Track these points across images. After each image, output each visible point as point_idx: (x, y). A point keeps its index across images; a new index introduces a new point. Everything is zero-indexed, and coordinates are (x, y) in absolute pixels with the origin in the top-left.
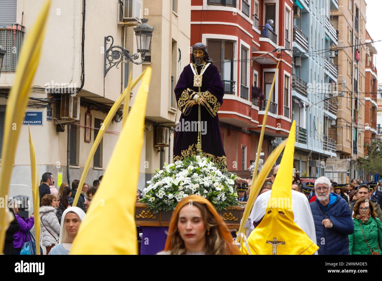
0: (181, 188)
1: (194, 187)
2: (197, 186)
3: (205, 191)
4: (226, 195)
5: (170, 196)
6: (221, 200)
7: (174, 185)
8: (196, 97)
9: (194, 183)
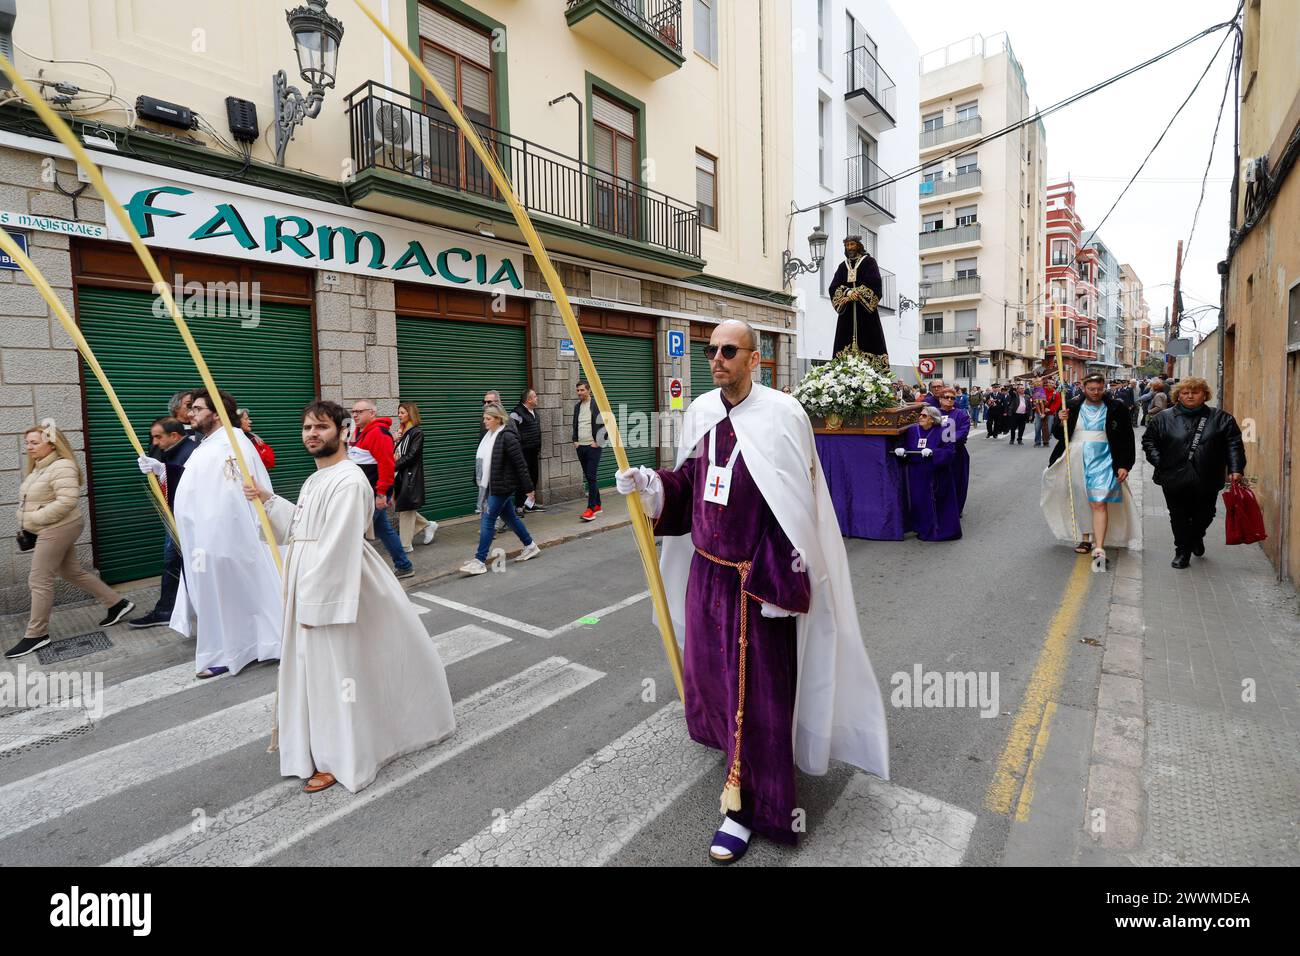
0: (825, 391)
1: (838, 389)
2: (843, 387)
3: (852, 393)
4: (878, 396)
5: (813, 400)
6: (871, 402)
7: (818, 389)
8: (850, 293)
9: (840, 384)
